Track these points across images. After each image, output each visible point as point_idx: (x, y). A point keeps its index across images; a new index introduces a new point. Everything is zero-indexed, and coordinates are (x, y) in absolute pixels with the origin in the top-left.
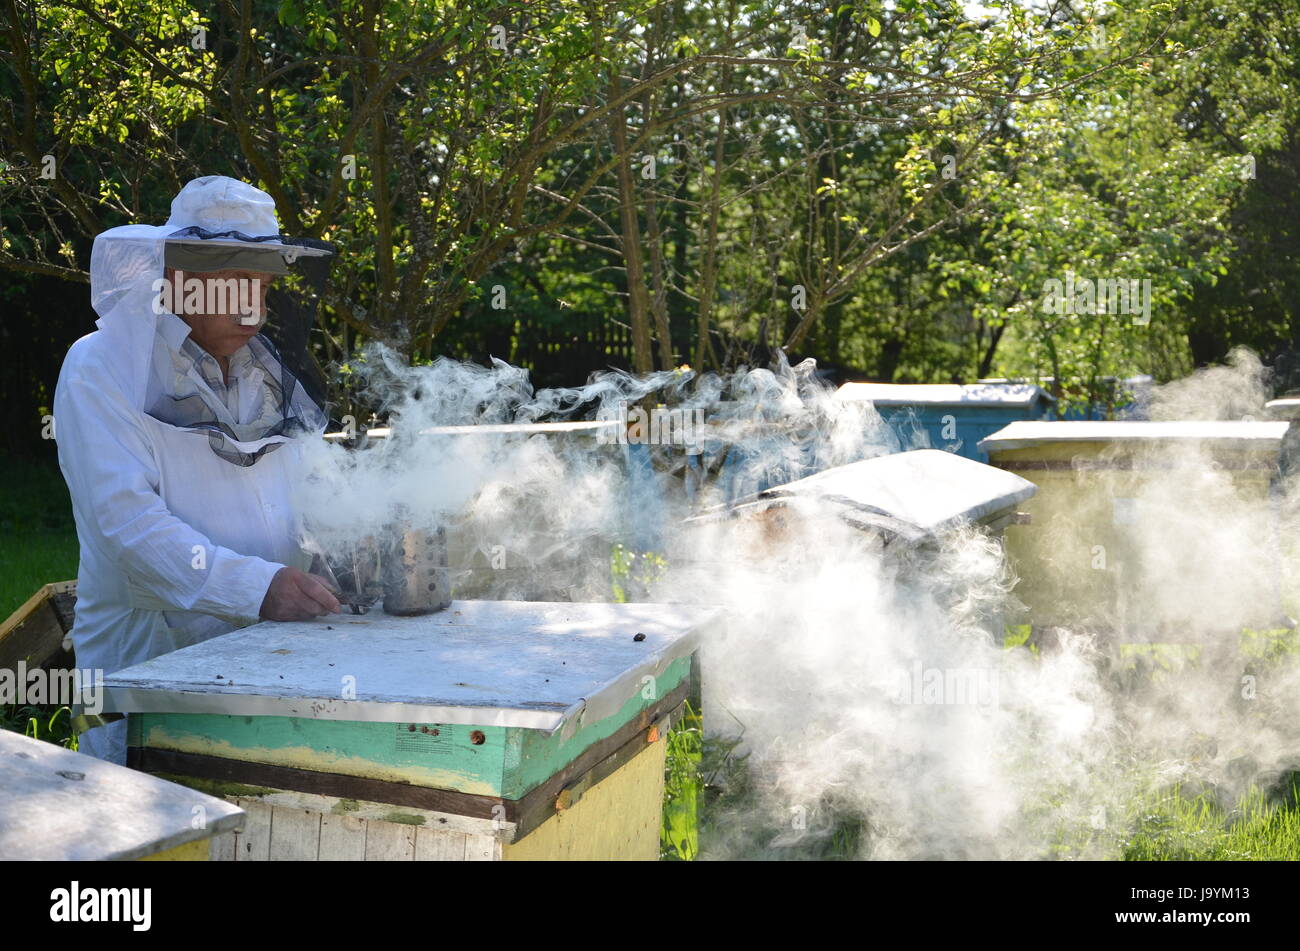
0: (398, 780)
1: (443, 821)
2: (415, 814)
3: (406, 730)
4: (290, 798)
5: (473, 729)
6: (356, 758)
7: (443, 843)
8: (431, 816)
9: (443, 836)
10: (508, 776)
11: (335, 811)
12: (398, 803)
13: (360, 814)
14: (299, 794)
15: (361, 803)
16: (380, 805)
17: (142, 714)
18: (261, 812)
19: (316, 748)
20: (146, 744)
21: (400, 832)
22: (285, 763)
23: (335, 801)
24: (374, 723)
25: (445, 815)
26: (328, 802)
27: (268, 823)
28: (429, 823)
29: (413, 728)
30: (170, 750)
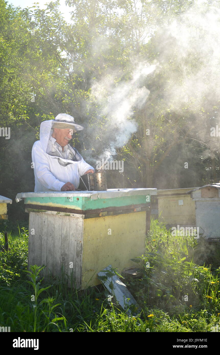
0: (65, 208)
1: (73, 215)
2: (69, 214)
3: (66, 198)
4: (49, 212)
5: (77, 197)
6: (59, 204)
7: (74, 220)
8: (71, 214)
9: (74, 218)
10: (83, 206)
11: (57, 214)
12: (66, 212)
13: (60, 214)
14: (51, 211)
15: (60, 212)
16: (63, 213)
17: (27, 198)
18: (46, 215)
19: (53, 203)
20: (27, 203)
21: (67, 218)
22: (48, 205)
23: (56, 212)
24: (62, 197)
25: (73, 214)
26: (55, 213)
27: (47, 217)
28: (71, 216)
29: (68, 198)
30: (31, 204)
